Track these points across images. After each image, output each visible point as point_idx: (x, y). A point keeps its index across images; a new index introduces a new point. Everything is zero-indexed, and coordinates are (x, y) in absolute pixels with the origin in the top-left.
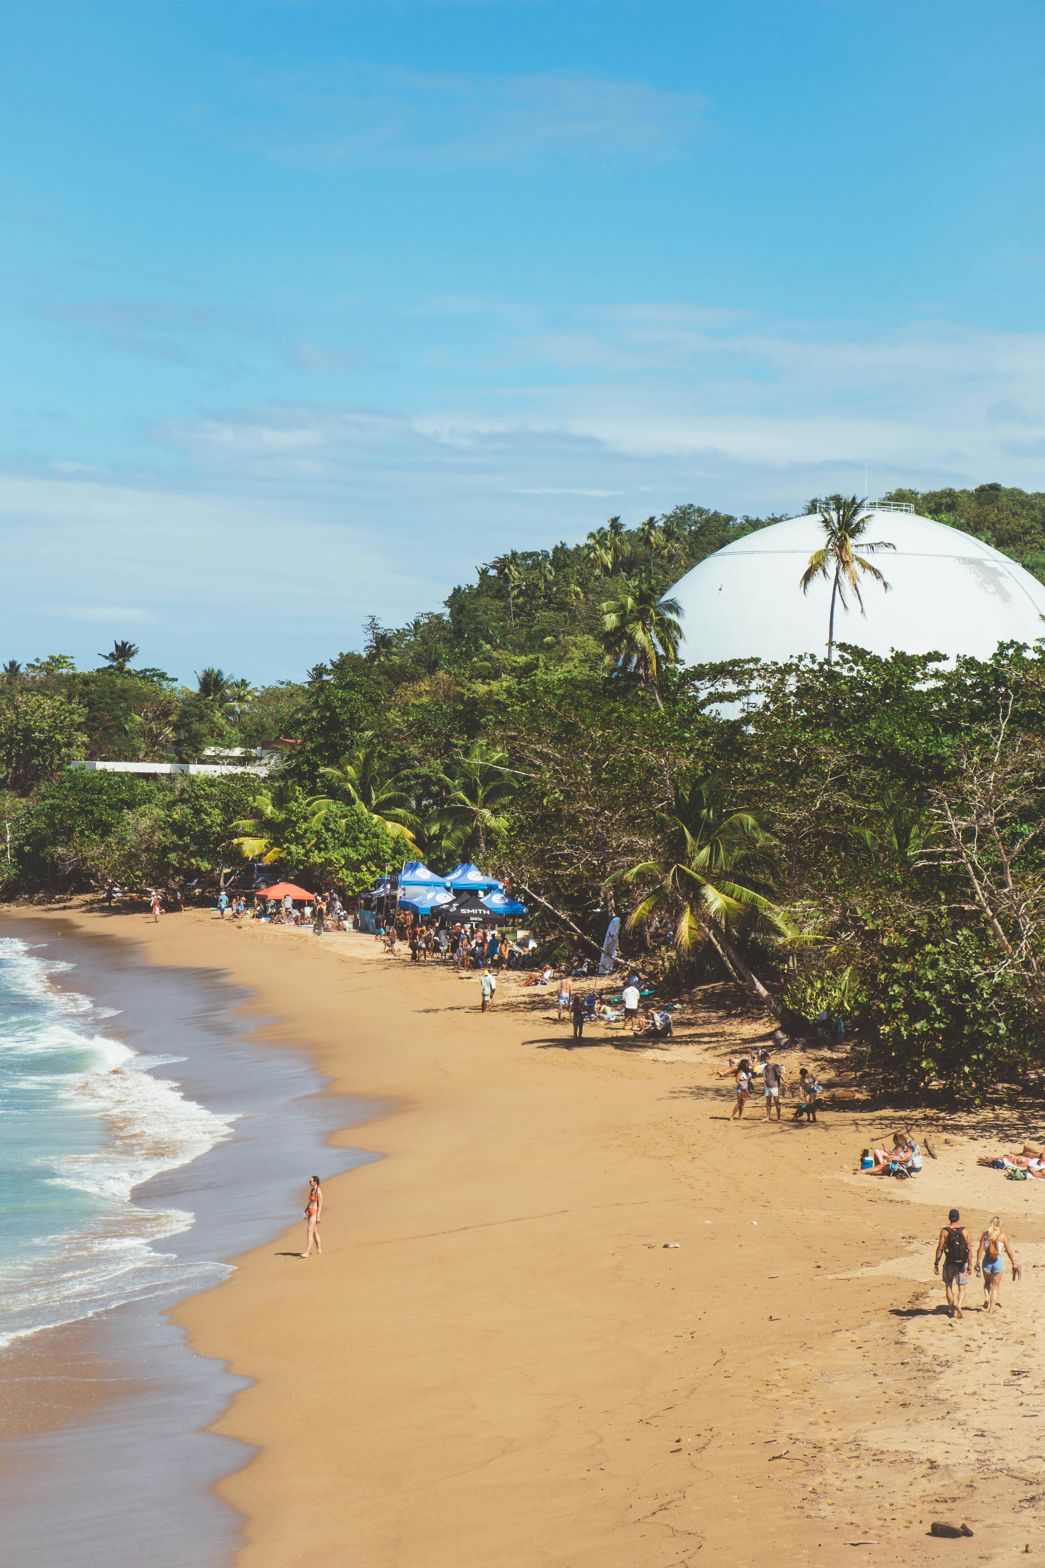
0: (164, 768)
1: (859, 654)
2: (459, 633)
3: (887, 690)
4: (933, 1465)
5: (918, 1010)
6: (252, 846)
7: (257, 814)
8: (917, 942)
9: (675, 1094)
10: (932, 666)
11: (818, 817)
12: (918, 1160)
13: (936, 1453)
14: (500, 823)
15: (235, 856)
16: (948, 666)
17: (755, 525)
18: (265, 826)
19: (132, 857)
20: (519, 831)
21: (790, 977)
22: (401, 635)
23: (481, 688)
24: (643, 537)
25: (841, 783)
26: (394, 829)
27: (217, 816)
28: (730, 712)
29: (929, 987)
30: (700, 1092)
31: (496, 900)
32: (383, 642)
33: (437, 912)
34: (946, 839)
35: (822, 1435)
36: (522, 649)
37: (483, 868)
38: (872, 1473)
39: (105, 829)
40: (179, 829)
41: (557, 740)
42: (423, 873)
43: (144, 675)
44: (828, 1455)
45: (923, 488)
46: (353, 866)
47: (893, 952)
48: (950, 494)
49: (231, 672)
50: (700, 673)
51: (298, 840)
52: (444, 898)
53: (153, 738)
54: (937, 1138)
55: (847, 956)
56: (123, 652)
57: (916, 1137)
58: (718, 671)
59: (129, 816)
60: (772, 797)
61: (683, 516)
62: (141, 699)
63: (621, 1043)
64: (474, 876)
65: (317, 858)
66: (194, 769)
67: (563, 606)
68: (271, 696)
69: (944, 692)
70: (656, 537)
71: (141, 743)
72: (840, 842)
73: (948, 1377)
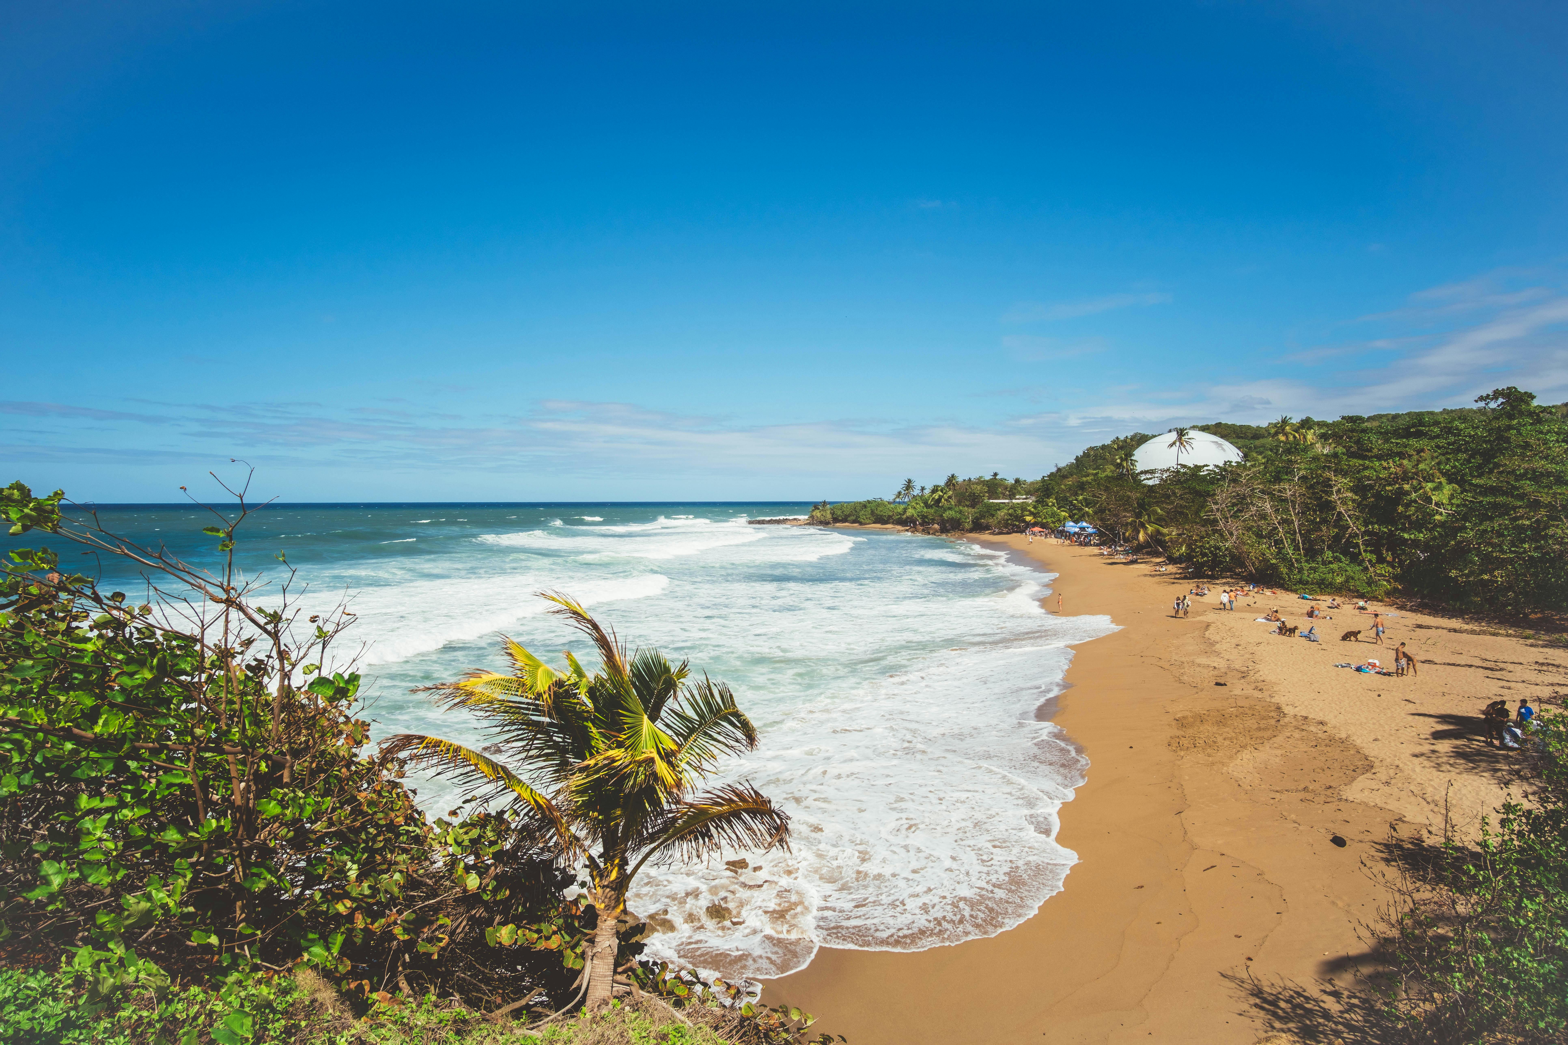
0: (1007, 501)
1: (1184, 466)
2: (1078, 466)
3: (1193, 475)
4: (1215, 668)
5: (1204, 555)
6: (1028, 518)
7: (1030, 511)
8: (1202, 537)
9: (1139, 576)
10: (1205, 468)
11: (1176, 507)
12: (1206, 592)
13: (1216, 665)
14: (1090, 511)
15: (1024, 521)
16: (1210, 468)
17: (1155, 436)
18: (1031, 513)
19: (999, 522)
20: (1095, 513)
21: (1169, 547)
22: (1064, 468)
23: (1084, 479)
24: (1125, 441)
25: (1182, 499)
26: (1063, 514)
27: (1020, 512)
28: (1150, 483)
29: (1208, 549)
30: (1145, 575)
31: (1090, 530)
32: (1059, 470)
33: (1075, 533)
34: (1212, 511)
35: (1183, 659)
36: (1094, 469)
37: (1086, 522)
38: (1198, 669)
39: (993, 516)
40: (1010, 515)
41: (1105, 490)
42: (1072, 524)
43: (1001, 480)
44: (1186, 664)
45: (1200, 425)
46: (1054, 523)
47: (1196, 541)
48: (1207, 425)
49: (1022, 478)
50: (1142, 473)
51: (1040, 517)
52: (1077, 530)
53: (1004, 494)
54: (1211, 586)
55: (1184, 541)
56: (996, 474)
57: (1206, 586)
58: (1146, 472)
59: (999, 512)
60: (1163, 502)
61: (1135, 435)
62: (1000, 485)
63: (1124, 563)
64: (1085, 524)
65: (1044, 521)
66: (1014, 501)
67: (1104, 459)
68: (1032, 483)
69: (1209, 474)
70: (1129, 441)
71: (1001, 496)
72: (1181, 513)
73: (1218, 646)
